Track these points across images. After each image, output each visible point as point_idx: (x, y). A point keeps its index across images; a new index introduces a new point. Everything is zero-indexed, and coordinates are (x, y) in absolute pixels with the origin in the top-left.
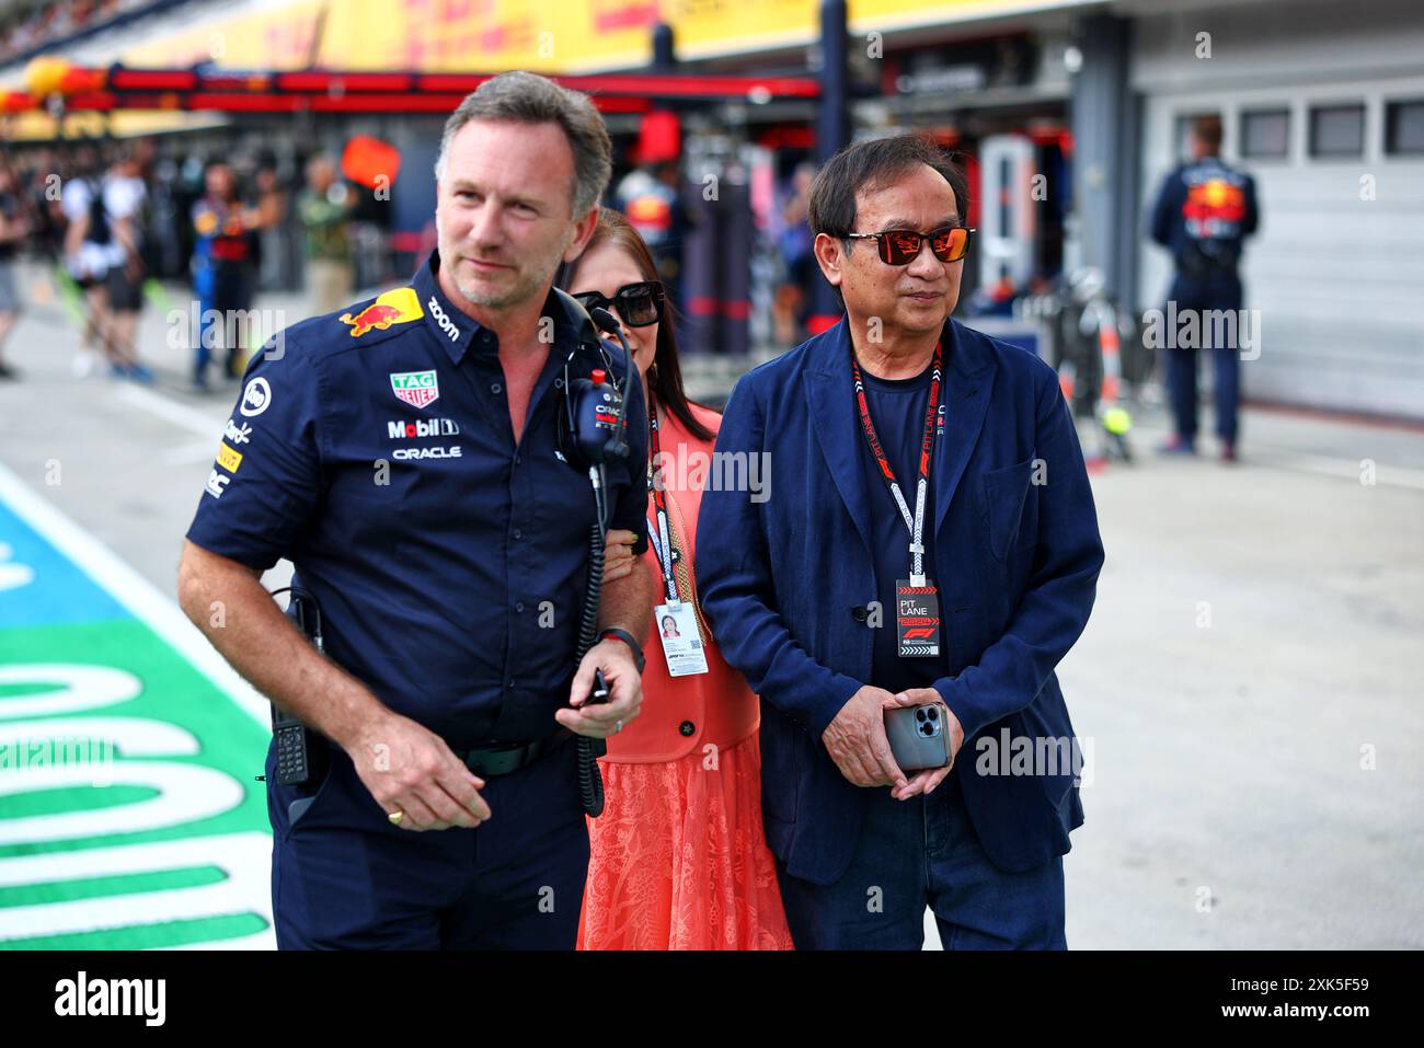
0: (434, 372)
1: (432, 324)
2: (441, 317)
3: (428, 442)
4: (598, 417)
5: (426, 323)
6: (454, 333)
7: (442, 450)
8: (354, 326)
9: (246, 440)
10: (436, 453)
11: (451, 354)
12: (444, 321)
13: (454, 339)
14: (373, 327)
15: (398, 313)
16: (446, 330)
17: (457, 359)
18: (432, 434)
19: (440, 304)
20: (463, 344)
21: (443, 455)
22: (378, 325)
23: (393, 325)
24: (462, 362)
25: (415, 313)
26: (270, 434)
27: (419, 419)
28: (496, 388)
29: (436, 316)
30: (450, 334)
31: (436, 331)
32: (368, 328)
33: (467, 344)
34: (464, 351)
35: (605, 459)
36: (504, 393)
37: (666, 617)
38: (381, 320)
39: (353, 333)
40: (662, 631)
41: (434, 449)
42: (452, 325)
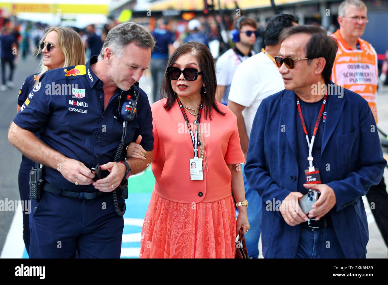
0: (85, 90)
1: (87, 76)
2: (90, 75)
3: (79, 108)
4: (126, 108)
5: (86, 76)
6: (92, 80)
7: (82, 110)
8: (67, 73)
9: (32, 98)
10: (80, 111)
11: (90, 85)
12: (90, 76)
13: (92, 81)
14: (72, 75)
15: (79, 72)
16: (90, 79)
17: (92, 87)
18: (80, 106)
19: (90, 72)
20: (94, 83)
21: (82, 112)
22: (73, 75)
23: (77, 75)
24: (93, 88)
25: (84, 73)
26: (38, 98)
27: (78, 101)
28: (101, 97)
29: (89, 75)
30: (91, 80)
31: (88, 79)
32: (70, 75)
33: (95, 84)
34: (94, 85)
35: (127, 120)
36: (103, 98)
37: (193, 162)
38: (74, 74)
39: (66, 75)
40: (191, 166)
41: (80, 110)
42: (92, 78)
